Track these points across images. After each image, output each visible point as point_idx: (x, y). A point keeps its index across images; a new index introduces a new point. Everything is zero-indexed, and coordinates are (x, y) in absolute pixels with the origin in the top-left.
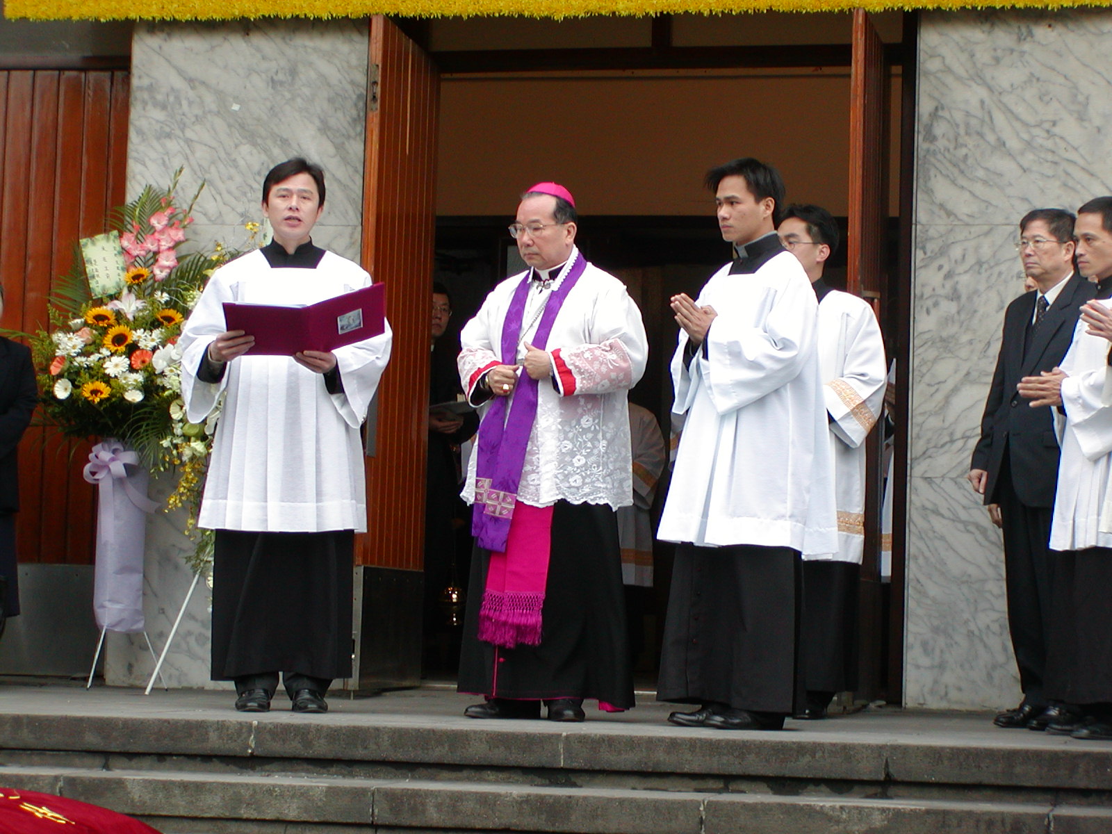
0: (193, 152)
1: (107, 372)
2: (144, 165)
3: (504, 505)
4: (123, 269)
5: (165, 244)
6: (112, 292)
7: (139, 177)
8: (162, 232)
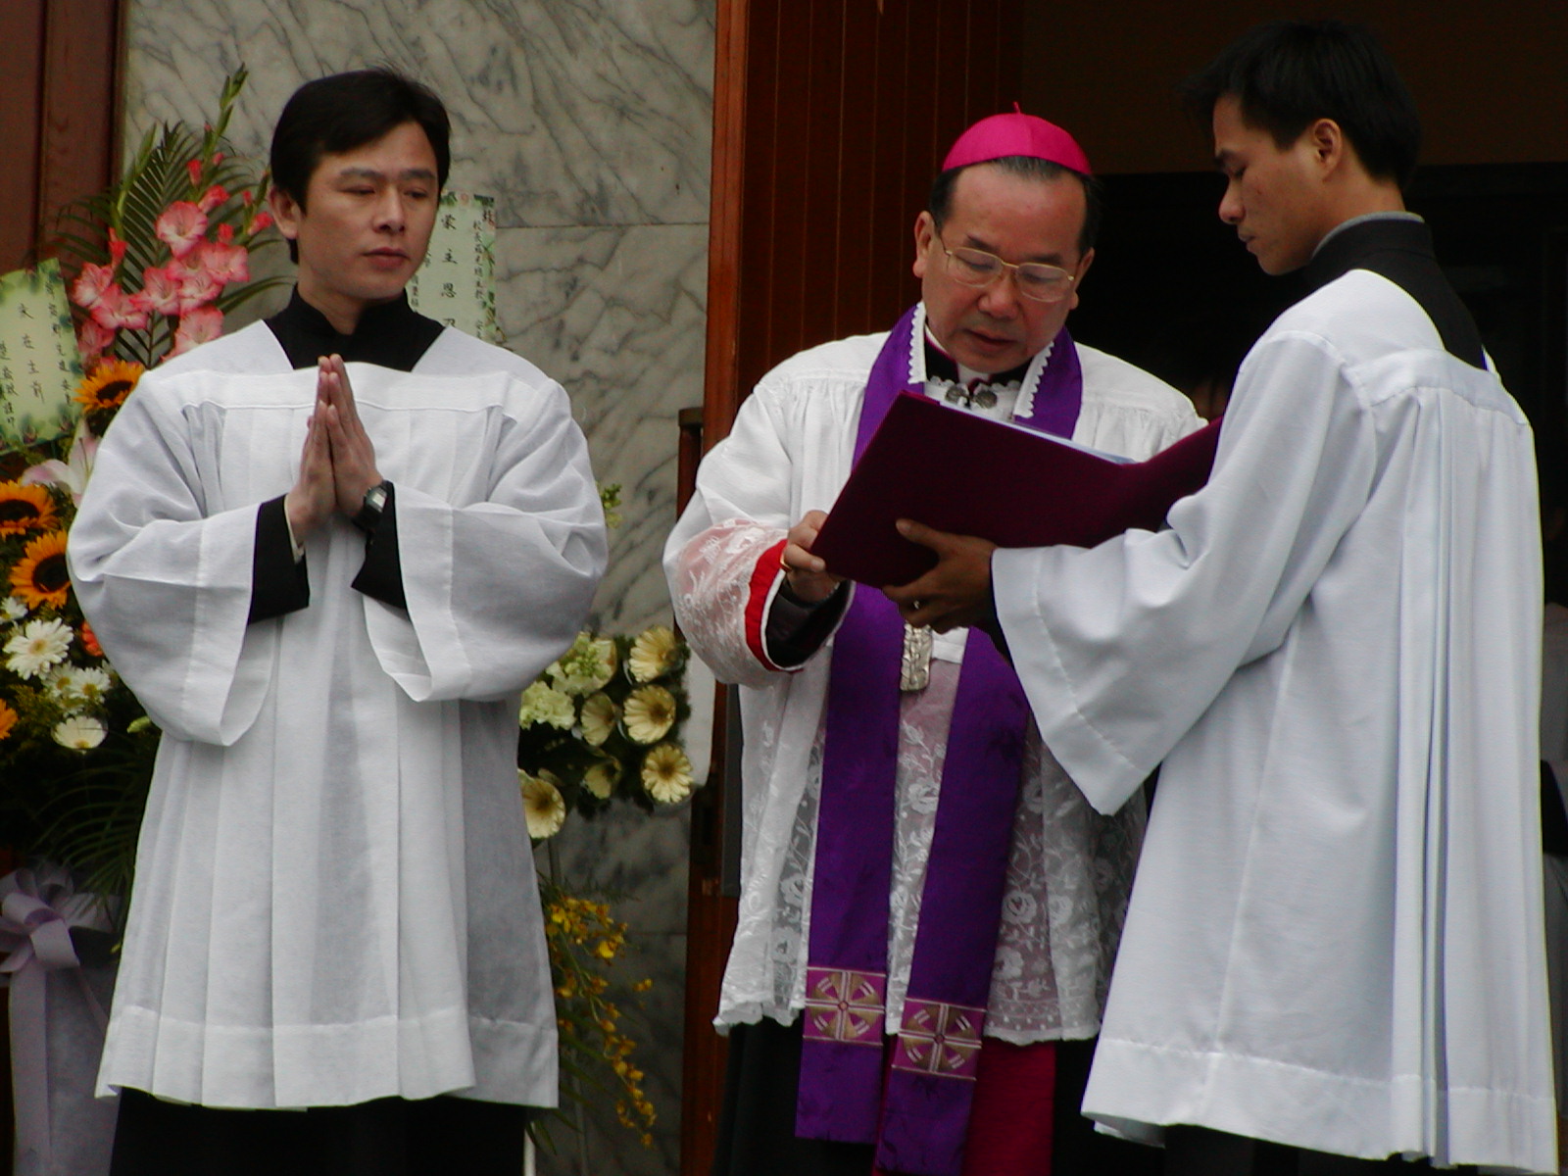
0: (302, 24)
1: (11, 665)
2: (172, 66)
3: (953, 1041)
4: (76, 368)
5: (194, 293)
6: (49, 433)
7: (156, 101)
8: (191, 256)
